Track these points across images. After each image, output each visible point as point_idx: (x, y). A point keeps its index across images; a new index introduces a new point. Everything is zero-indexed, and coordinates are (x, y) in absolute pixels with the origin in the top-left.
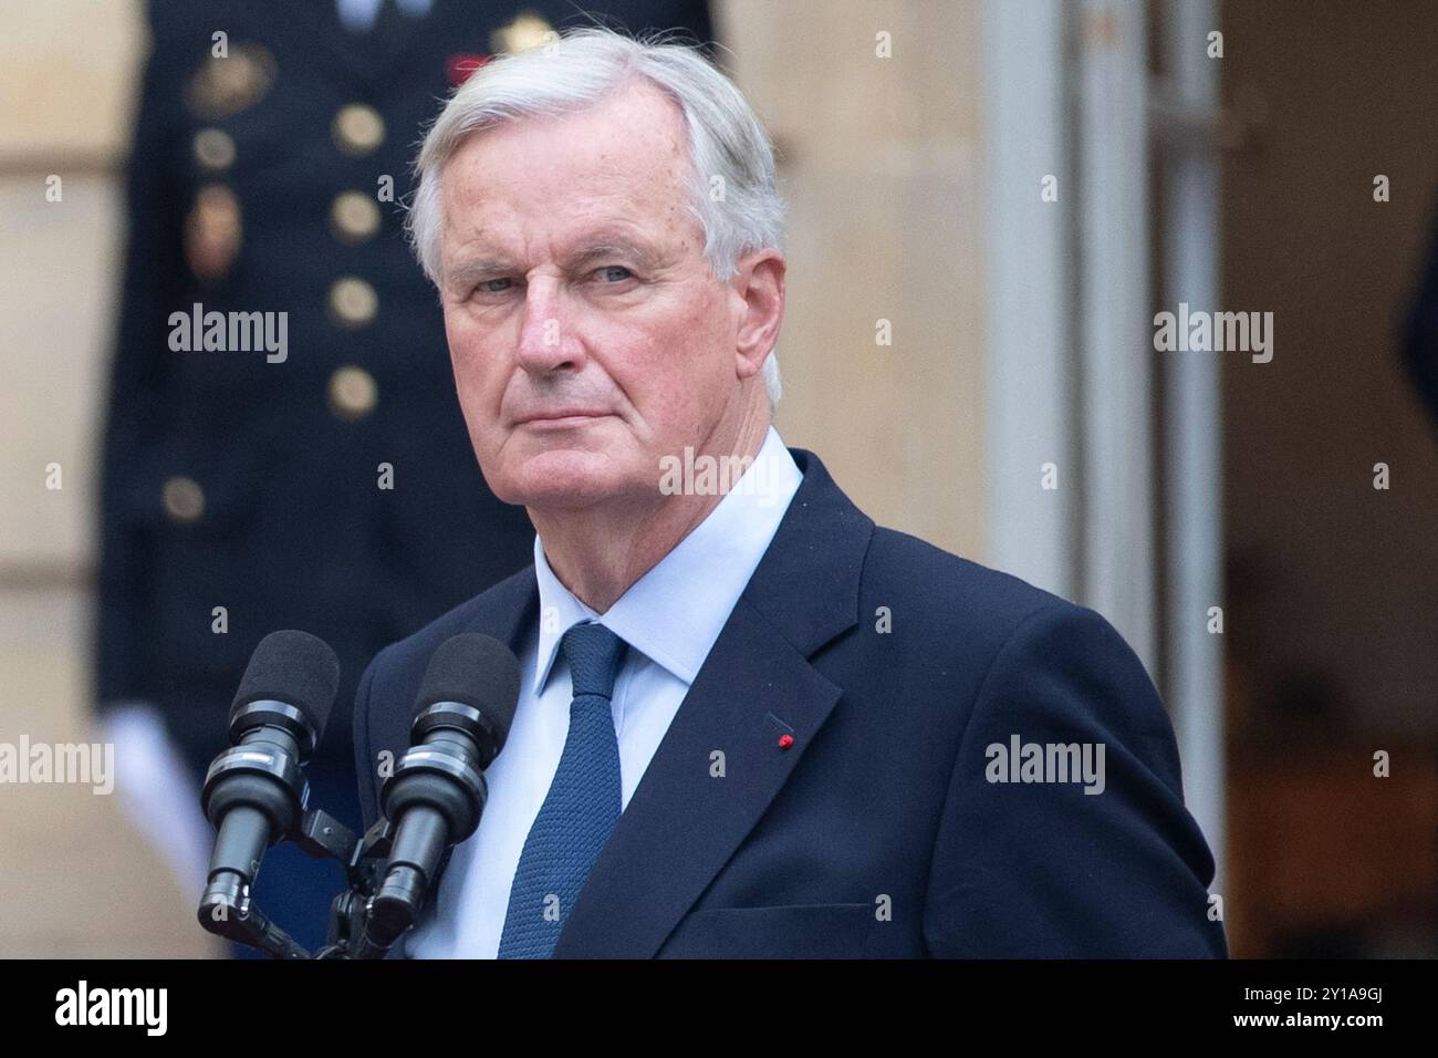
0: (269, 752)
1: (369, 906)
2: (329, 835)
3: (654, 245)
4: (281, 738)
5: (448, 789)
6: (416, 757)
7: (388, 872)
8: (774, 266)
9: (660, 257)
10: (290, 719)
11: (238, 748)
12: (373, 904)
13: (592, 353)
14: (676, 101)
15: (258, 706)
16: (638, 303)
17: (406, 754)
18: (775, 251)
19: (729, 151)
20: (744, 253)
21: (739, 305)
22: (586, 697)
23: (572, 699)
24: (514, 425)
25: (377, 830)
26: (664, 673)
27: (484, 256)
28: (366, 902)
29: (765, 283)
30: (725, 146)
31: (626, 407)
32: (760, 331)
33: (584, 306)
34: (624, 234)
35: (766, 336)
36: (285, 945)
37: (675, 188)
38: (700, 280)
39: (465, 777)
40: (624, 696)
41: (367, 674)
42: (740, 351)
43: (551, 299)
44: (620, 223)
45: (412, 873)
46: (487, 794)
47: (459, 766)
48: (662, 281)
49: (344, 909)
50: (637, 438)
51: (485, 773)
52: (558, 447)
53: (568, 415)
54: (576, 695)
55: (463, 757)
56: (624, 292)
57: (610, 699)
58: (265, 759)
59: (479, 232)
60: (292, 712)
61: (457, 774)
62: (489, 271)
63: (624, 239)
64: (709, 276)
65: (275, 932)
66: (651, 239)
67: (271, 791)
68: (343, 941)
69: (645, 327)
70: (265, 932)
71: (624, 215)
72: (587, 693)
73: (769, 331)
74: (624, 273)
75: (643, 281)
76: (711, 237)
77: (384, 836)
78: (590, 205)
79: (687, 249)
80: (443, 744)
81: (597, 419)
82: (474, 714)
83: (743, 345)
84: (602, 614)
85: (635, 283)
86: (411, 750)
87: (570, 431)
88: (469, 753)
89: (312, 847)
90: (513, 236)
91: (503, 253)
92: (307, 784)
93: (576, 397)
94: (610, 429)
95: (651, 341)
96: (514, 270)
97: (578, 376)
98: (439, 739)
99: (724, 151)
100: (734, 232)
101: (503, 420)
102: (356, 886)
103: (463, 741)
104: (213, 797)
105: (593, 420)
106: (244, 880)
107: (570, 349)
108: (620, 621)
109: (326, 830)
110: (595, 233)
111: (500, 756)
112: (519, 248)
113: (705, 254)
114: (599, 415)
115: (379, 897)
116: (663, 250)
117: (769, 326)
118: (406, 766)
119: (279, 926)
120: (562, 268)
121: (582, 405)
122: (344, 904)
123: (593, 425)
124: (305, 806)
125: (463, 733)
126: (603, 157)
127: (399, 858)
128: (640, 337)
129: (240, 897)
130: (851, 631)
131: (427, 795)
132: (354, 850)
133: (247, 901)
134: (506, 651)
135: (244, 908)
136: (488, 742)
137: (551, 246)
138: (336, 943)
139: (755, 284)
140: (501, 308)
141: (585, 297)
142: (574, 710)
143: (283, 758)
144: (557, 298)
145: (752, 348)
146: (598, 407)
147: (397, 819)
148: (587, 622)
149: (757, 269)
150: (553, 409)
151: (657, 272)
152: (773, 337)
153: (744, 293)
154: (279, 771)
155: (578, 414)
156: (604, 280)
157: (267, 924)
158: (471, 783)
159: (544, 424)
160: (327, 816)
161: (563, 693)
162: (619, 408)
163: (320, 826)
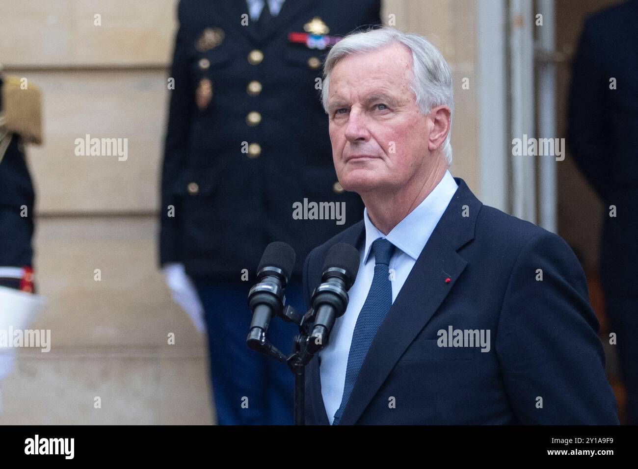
0: (271, 285)
1: (308, 340)
2: (293, 314)
3: (395, 97)
4: (275, 280)
5: (335, 298)
6: (323, 287)
7: (314, 328)
8: (446, 112)
9: (398, 103)
10: (278, 273)
11: (260, 284)
12: (309, 339)
13: (372, 135)
14: (410, 50)
15: (267, 269)
16: (389, 119)
17: (320, 286)
18: (446, 106)
19: (428, 70)
20: (434, 106)
21: (431, 124)
22: (380, 265)
23: (375, 265)
24: (347, 161)
25: (309, 313)
26: (408, 257)
27: (338, 100)
28: (306, 338)
29: (442, 117)
30: (426, 67)
31: (384, 155)
32: (440, 134)
33: (371, 118)
34: (384, 92)
35: (441, 136)
36: (277, 353)
37: (406, 79)
38: (414, 113)
39: (341, 294)
40: (394, 265)
41: (308, 258)
42: (431, 141)
43: (358, 115)
44: (383, 89)
45: (323, 328)
46: (348, 300)
47: (339, 290)
48: (399, 111)
49: (298, 341)
50: (388, 166)
51: (348, 293)
52: (359, 168)
53: (362, 157)
54: (376, 264)
55: (340, 287)
56: (384, 114)
57: (388, 265)
58: (270, 287)
59: (336, 92)
60: (279, 271)
61: (338, 293)
62: (339, 105)
63: (384, 94)
64: (417, 112)
65: (274, 349)
66: (394, 96)
67: (272, 299)
68: (297, 352)
69: (391, 127)
70: (270, 349)
71: (384, 86)
72: (380, 263)
73: (443, 134)
74: (385, 107)
75: (392, 111)
76: (418, 98)
77: (312, 314)
78: (373, 82)
79: (409, 101)
80: (333, 282)
81: (373, 159)
82: (344, 272)
83: (432, 139)
84: (386, 235)
85: (389, 111)
86: (322, 284)
87: (362, 162)
88: (342, 285)
89: (286, 318)
90: (346, 93)
91: (343, 98)
92: (284, 296)
93: (365, 150)
94: (378, 163)
95: (393, 132)
96: (347, 105)
97: (367, 143)
98: (331, 280)
99: (426, 68)
100: (428, 98)
101: (343, 160)
102: (302, 332)
103: (340, 281)
104: (252, 300)
105: (371, 159)
106: (263, 330)
107: (363, 133)
108: (393, 237)
109: (291, 313)
110: (373, 92)
111: (353, 286)
112: (348, 97)
113: (416, 104)
114: (374, 157)
115: (311, 337)
116: (399, 100)
117: (443, 133)
118: (320, 290)
119: (275, 347)
120: (362, 105)
121: (366, 153)
122: (299, 339)
123: (372, 161)
124: (284, 304)
125: (340, 278)
126: (379, 67)
127: (318, 323)
128: (389, 130)
129: (262, 337)
130: (472, 241)
131: (328, 301)
132: (301, 320)
133: (264, 338)
134: (355, 249)
135: (263, 341)
136: (349, 281)
137: (359, 96)
138: (295, 353)
139: (438, 118)
140: (344, 120)
141: (371, 116)
142: (376, 269)
143: (276, 287)
144: (361, 115)
145: (436, 140)
146: (373, 155)
147: (317, 309)
148: (381, 238)
149: (438, 112)
150: (357, 154)
151: (396, 108)
152: (444, 137)
153: (434, 121)
154: (275, 292)
155: (366, 156)
156: (377, 109)
157: (271, 346)
158: (343, 296)
159: (354, 160)
160: (292, 308)
161: (372, 264)
162: (381, 156)
163: (289, 311)
